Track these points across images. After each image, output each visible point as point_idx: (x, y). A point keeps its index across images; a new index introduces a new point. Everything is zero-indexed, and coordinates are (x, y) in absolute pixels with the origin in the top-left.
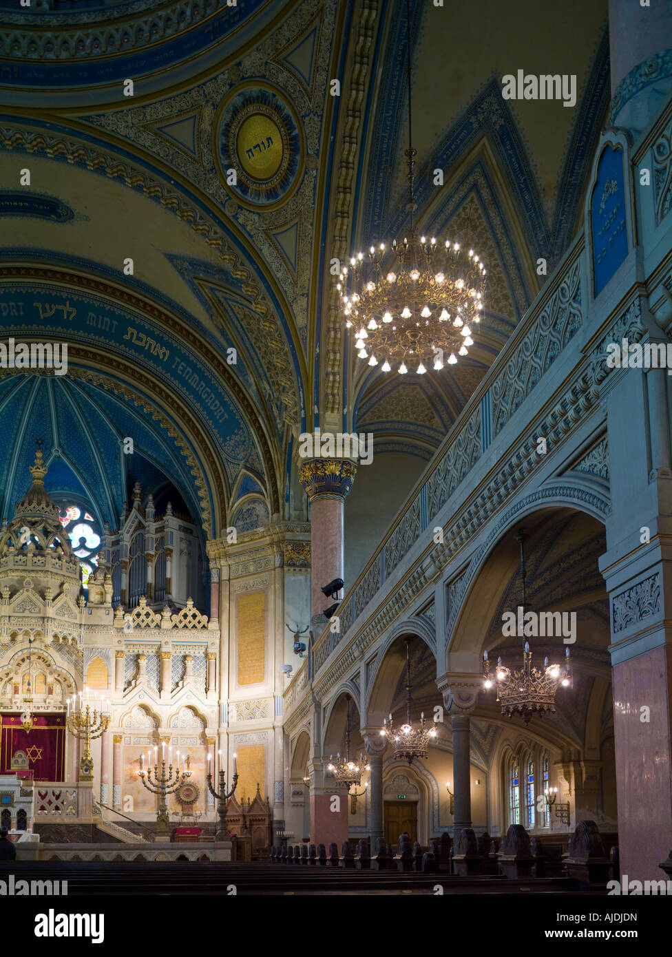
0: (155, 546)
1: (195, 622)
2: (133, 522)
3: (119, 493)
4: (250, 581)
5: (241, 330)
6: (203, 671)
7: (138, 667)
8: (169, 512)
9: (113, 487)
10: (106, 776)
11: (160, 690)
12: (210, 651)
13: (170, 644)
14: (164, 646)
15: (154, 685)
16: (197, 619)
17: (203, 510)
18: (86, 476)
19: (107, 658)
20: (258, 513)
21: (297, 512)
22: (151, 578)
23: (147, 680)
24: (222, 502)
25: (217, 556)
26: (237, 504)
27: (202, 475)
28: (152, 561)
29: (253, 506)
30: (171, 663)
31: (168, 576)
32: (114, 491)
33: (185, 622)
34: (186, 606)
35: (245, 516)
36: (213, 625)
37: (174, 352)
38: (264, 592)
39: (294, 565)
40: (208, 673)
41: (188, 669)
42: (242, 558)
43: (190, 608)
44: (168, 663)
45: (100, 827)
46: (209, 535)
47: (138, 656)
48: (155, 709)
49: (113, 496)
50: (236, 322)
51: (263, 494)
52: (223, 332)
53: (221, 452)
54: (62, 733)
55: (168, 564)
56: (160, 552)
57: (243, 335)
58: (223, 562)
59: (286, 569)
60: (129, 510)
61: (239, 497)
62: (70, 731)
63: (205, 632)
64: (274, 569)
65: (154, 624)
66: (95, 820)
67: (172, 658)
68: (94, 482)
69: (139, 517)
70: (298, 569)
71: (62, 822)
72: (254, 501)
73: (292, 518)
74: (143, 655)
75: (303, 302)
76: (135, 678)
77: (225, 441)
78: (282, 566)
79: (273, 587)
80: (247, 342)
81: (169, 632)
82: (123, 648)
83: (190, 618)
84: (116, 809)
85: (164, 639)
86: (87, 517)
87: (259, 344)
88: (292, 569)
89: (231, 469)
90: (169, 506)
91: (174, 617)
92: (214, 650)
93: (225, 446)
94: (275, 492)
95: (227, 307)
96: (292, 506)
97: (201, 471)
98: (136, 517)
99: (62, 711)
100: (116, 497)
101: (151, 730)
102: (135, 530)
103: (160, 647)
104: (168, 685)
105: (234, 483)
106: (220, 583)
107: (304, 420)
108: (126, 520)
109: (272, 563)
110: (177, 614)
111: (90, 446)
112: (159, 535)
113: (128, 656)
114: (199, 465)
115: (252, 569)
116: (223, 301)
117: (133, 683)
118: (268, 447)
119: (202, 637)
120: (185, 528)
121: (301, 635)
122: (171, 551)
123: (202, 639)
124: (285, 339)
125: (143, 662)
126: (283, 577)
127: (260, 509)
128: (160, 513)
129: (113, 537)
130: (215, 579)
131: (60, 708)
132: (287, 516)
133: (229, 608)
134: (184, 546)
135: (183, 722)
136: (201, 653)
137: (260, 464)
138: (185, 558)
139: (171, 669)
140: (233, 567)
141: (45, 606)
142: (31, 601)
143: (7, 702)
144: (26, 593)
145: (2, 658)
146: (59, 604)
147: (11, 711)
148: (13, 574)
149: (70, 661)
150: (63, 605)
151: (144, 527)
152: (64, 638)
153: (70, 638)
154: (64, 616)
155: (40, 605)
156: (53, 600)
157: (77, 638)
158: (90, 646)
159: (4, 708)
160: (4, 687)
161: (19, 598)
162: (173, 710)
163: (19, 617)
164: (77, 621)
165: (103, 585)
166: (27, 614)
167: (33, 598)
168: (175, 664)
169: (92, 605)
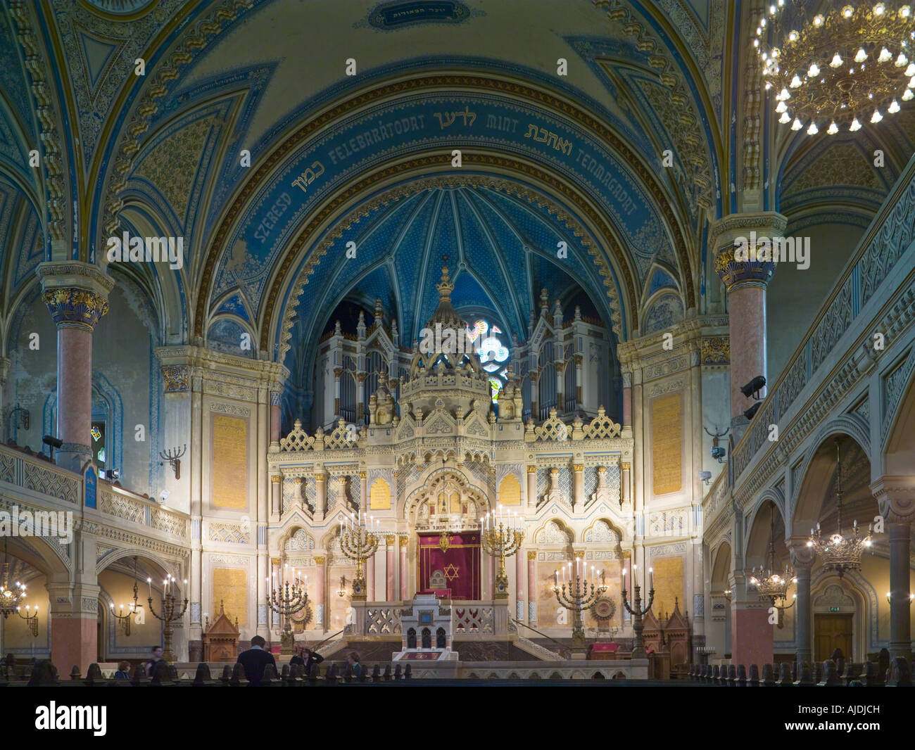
0: (564, 354)
1: (607, 431)
2: (541, 332)
3: (526, 302)
4: (664, 383)
5: (648, 109)
6: (617, 482)
7: (550, 481)
8: (578, 316)
9: (520, 296)
10: (521, 593)
11: (573, 503)
12: (624, 460)
13: (583, 455)
14: (576, 458)
15: (567, 499)
16: (610, 428)
17: (613, 311)
18: (492, 288)
19: (519, 473)
20: (671, 309)
21: (715, 304)
22: (561, 388)
23: (559, 494)
24: (633, 302)
25: (629, 359)
26: (648, 301)
27: (611, 274)
28: (561, 370)
29: (666, 302)
30: (584, 476)
31: (579, 384)
32: (521, 300)
33: (597, 432)
34: (597, 414)
35: (658, 314)
36: (627, 433)
37: (578, 144)
38: (680, 394)
39: (712, 363)
40: (622, 484)
41: (601, 481)
42: (656, 360)
43: (602, 416)
44: (581, 475)
45: (516, 644)
46: (620, 337)
47: (550, 470)
48: (569, 523)
49: (520, 305)
50: (643, 100)
51: (676, 288)
52: (628, 114)
53: (631, 247)
54: (477, 551)
55: (578, 371)
56: (568, 360)
57: (651, 114)
58: (635, 366)
59: (703, 367)
60: (537, 319)
61: (650, 294)
62: (485, 549)
63: (618, 441)
64: (690, 369)
65: (565, 436)
66: (511, 637)
67: (584, 470)
68: (501, 293)
69: (547, 325)
70: (716, 367)
71: (480, 640)
72: (667, 297)
73: (709, 311)
74: (555, 468)
75: (717, 65)
76: (548, 492)
77: (635, 233)
78: (699, 365)
79: (689, 388)
80: (655, 121)
81: (580, 444)
82: (535, 463)
83: (602, 427)
84: (532, 626)
85: (575, 451)
86: (495, 330)
87: (668, 122)
88: (709, 367)
89: (642, 265)
90: (578, 311)
91: (586, 427)
92: (627, 459)
93: (635, 239)
94: (690, 284)
95: (633, 85)
96: (708, 298)
97: (610, 270)
98: (544, 325)
99: (476, 529)
100: (523, 306)
101: (565, 545)
102: (543, 340)
103: (572, 459)
104: (581, 498)
105: (645, 279)
106: (632, 388)
107: (720, 201)
108: (534, 329)
109: (688, 362)
110: (589, 424)
111: (495, 256)
112: (568, 342)
113: (540, 471)
114: (607, 264)
115: (666, 370)
116: (627, 78)
117: (546, 498)
118: (681, 236)
119: (615, 446)
120: (595, 332)
121: (720, 438)
122: (581, 358)
123: (615, 449)
124: (697, 112)
125: (555, 476)
126: (700, 377)
127: (673, 305)
128: (568, 319)
129: (521, 348)
130: (627, 384)
131: (474, 526)
132: (703, 310)
133: (642, 414)
134: (594, 351)
135: (598, 535)
136: (615, 462)
137: (673, 255)
138: (595, 364)
139: (584, 481)
140: (646, 370)
141: (456, 425)
142: (443, 421)
143: (423, 523)
144: (438, 414)
145: (418, 479)
146: (470, 422)
147: (428, 531)
148: (425, 395)
149: (483, 479)
150: (473, 423)
151: (552, 336)
152: (477, 456)
153: (482, 456)
154: (475, 433)
155: (452, 425)
156: (464, 418)
157: (488, 455)
158: (503, 463)
159: (422, 528)
160: (421, 508)
161: (431, 418)
162: (587, 523)
163: (432, 438)
164: (489, 438)
165: (512, 399)
166: (439, 434)
167: (445, 418)
168: (587, 476)
169: (503, 420)
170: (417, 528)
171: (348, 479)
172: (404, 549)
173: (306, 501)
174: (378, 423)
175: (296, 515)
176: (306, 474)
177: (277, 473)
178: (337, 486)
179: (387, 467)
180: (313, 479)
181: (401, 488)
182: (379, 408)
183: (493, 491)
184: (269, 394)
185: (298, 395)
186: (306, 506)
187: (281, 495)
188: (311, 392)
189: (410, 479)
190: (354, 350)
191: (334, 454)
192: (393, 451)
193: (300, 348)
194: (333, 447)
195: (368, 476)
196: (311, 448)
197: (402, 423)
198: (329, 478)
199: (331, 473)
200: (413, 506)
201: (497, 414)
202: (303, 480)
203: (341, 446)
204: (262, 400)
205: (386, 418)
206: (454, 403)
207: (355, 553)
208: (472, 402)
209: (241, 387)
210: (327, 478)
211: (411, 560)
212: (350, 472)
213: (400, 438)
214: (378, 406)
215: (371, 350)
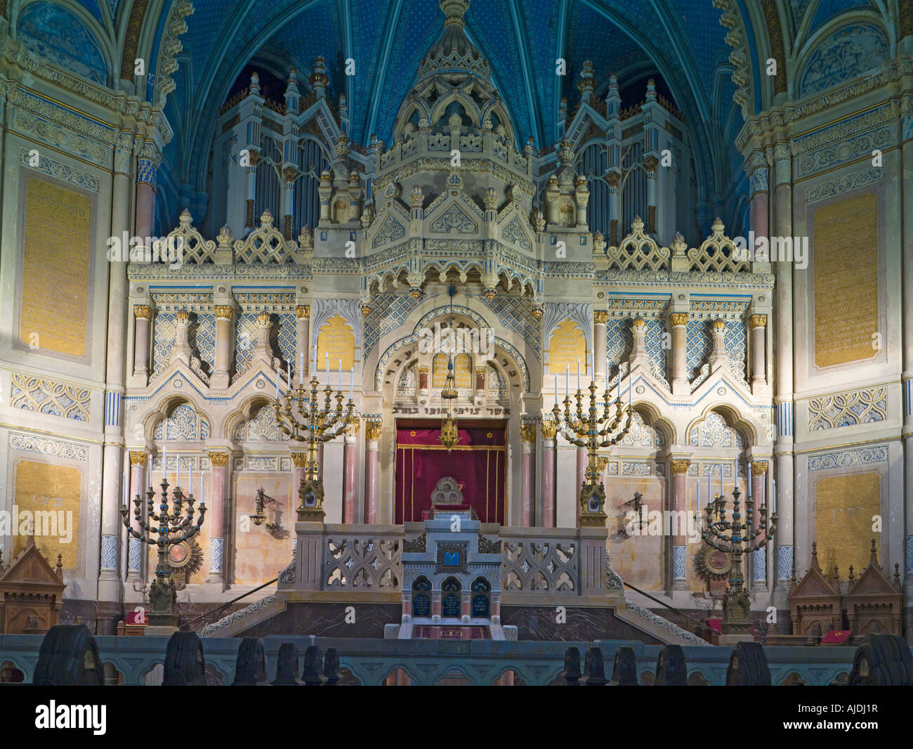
0: (621, 160)
1: (728, 261)
2: (581, 128)
3: (549, 90)
6: (740, 348)
7: (629, 339)
8: (650, 96)
9: (539, 81)
11: (670, 379)
12: (756, 310)
13: (688, 298)
14: (677, 302)
15: (659, 370)
16: (733, 255)
17: (735, 67)
19: (584, 320)
20: (856, 50)
24: (777, 44)
26: (808, 42)
30: (688, 333)
32: (541, 88)
33: (711, 261)
34: (711, 233)
36: (762, 266)
38: (876, 191)
40: (752, 349)
41: (716, 344)
42: (823, 138)
43: (719, 236)
44: (683, 332)
45: (620, 614)
47: (629, 322)
48: (664, 411)
51: (875, 9)
54: (503, 455)
55: (653, 181)
58: (779, 153)
60: (572, 109)
61: (815, 28)
62: (518, 449)
63: (747, 278)
64: (900, 146)
65: (658, 265)
66: (612, 600)
67: (688, 324)
69: (593, 115)
72: (848, 30)
74: (638, 318)
76: (627, 358)
79: (896, 178)
81: (686, 278)
82: (606, 306)
83: (718, 254)
85: (676, 290)
90: (652, 87)
91: (693, 251)
92: (764, 308)
98: (587, 116)
99: (501, 416)
100: (542, 100)
101: (653, 450)
102: (583, 141)
103: (670, 303)
104: (683, 372)
105: (801, 6)
106: (772, 191)
108: (567, 126)
109: (895, 135)
110: (698, 247)
112: (629, 141)
113: (611, 323)
115: (844, 155)
117: (623, 367)
119: (742, 286)
120: (674, 126)
122: (656, 161)
123: (744, 291)
125: (639, 332)
127: (861, 42)
129: (542, 159)
130: (759, 185)
131: (498, 411)
133: (791, 234)
134: (672, 156)
135: (708, 436)
136: (737, 316)
139: (688, 342)
140: (801, 159)
141: (485, 219)
142: (461, 213)
143: (408, 402)
144: (451, 198)
145: (402, 324)
146: (507, 221)
147: (416, 416)
148: (427, 166)
149: (516, 329)
150: (511, 224)
151: (601, 134)
152: (515, 281)
153: (523, 283)
154: (514, 241)
155: (479, 220)
156: (499, 210)
157: (533, 284)
158: (555, 300)
159: (405, 411)
160: (403, 377)
161: (439, 207)
162: (695, 412)
163: (441, 241)
164: (533, 255)
165: (573, 194)
166: (454, 234)
167: (465, 207)
168: (691, 336)
169: (555, 228)
170: (396, 410)
171: (274, 318)
172: (374, 445)
173: (197, 353)
174: (335, 221)
175: (178, 377)
176: (198, 307)
177: (144, 301)
178: (253, 332)
179: (351, 296)
180: (210, 318)
181: (371, 336)
182: (338, 195)
183: (534, 349)
184: (134, 158)
185: (181, 193)
186: (196, 362)
187: (150, 343)
188: (204, 194)
189: (387, 322)
190: (280, 129)
191: (252, 272)
192: (361, 268)
193: (189, 113)
194: (249, 260)
195: (313, 312)
196: (210, 261)
197: (380, 218)
198: (239, 316)
199: (244, 307)
200: (389, 372)
201: (547, 217)
202: (193, 317)
203: (265, 259)
204: (122, 166)
205: (347, 215)
206: (479, 184)
207: (304, 428)
208: (508, 189)
209: (83, 135)
210: (236, 315)
211: (385, 466)
212: (279, 307)
213: (375, 244)
214: (334, 190)
215: (307, 137)
